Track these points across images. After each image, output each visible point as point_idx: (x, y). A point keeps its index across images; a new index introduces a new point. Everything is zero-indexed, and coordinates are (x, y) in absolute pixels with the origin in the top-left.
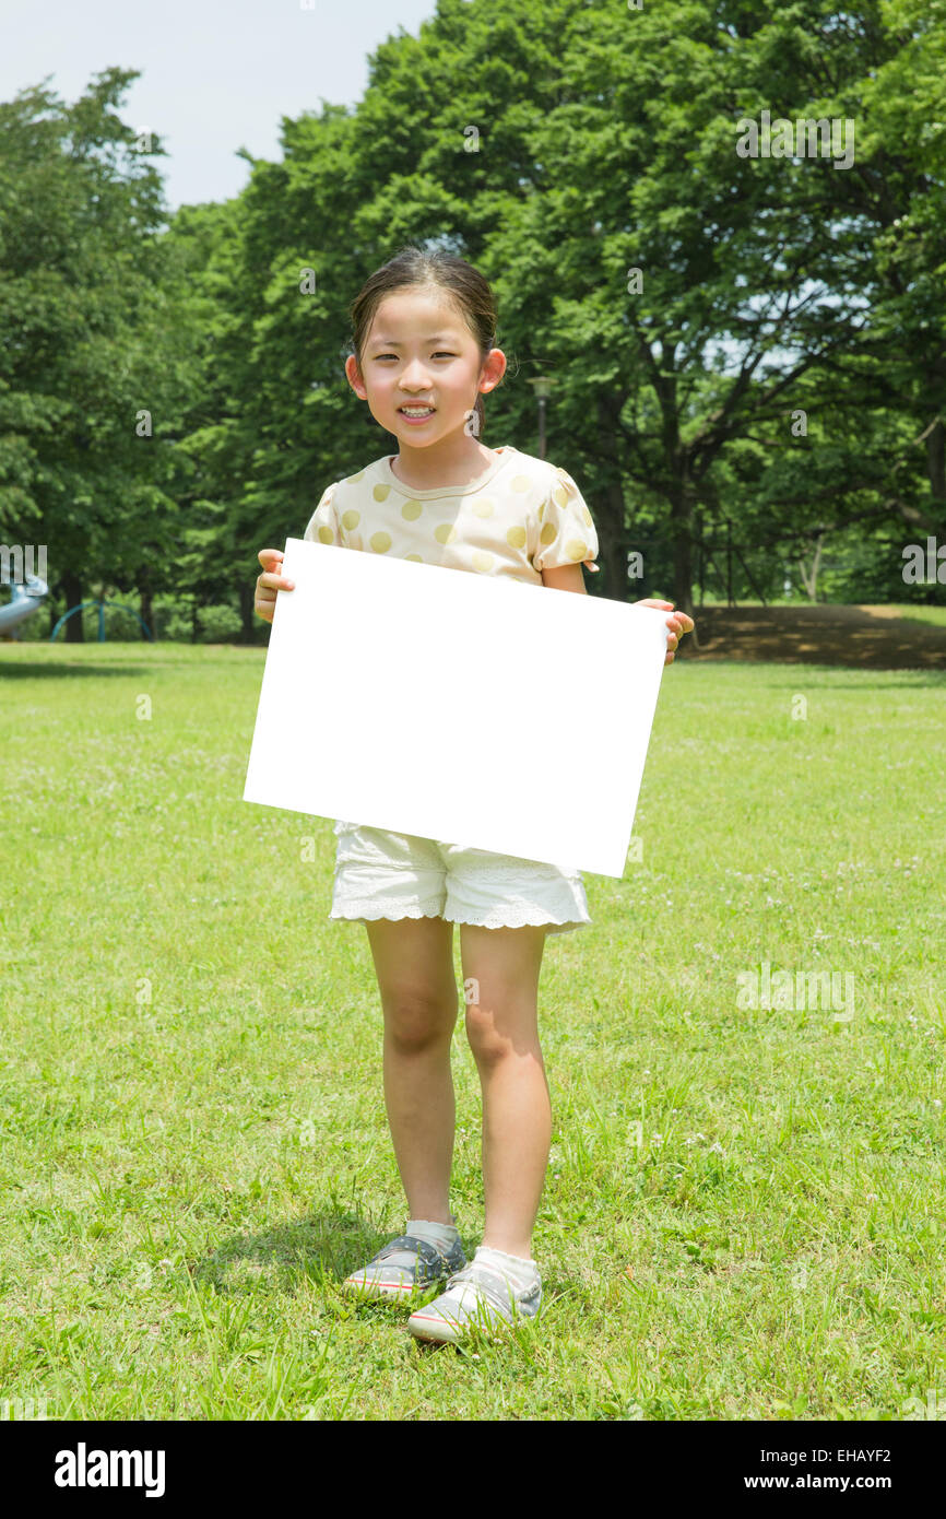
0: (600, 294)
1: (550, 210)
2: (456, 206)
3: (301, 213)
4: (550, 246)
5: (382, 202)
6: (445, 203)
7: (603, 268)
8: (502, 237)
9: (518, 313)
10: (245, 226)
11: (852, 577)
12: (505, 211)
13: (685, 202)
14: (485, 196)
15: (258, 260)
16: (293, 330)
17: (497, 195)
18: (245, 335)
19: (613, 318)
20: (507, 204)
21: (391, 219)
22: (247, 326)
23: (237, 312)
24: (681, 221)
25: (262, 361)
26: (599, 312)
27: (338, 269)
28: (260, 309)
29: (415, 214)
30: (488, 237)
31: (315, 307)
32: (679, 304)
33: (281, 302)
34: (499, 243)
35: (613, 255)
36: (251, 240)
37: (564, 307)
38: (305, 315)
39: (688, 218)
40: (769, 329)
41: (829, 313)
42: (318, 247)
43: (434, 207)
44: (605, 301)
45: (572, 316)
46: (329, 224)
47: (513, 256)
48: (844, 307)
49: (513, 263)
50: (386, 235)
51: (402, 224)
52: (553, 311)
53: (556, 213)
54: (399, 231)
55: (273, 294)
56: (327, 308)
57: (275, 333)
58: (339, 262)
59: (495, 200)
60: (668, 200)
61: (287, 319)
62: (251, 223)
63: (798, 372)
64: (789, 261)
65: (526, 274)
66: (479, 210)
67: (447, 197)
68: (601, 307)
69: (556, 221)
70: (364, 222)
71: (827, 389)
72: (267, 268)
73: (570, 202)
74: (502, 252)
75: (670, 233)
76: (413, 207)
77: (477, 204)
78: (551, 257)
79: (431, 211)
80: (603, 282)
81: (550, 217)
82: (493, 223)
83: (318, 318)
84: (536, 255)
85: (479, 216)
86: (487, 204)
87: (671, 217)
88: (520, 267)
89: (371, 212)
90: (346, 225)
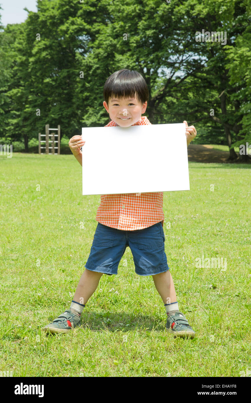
0: (129, 53)
1: (115, 28)
2: (88, 27)
3: (42, 28)
4: (114, 39)
5: (67, 25)
6: (85, 26)
7: (130, 46)
8: (101, 36)
9: (105, 57)
10: (26, 31)
11: (200, 136)
12: (101, 29)
13: (154, 28)
14: (96, 24)
15: (31, 40)
16: (40, 62)
17: (99, 24)
18: (26, 63)
19: (132, 61)
20: (102, 27)
21: (69, 30)
22: (27, 60)
23: (24, 55)
24: (152, 33)
25: (31, 71)
26: (128, 59)
27: (54, 44)
28: (31, 55)
29: (76, 29)
30: (97, 36)
31: (47, 55)
32: (152, 57)
33: (37, 53)
34: (101, 37)
35: (133, 43)
36: (28, 35)
37: (118, 57)
38: (44, 57)
39: (154, 33)
40: (177, 65)
41: (195, 61)
42: (48, 38)
43: (81, 27)
44: (130, 56)
45: (121, 60)
46: (51, 31)
47: (104, 41)
48: (200, 59)
49: (105, 43)
50: (67, 34)
51: (72, 32)
52: (115, 57)
53: (116, 30)
54: (71, 33)
55: (35, 50)
56: (51, 55)
57: (35, 62)
58: (54, 42)
59: (99, 26)
60: (148, 28)
61: (39, 59)
62: (28, 30)
63: (185, 78)
64: (184, 45)
65: (108, 46)
66: (94, 28)
67: (85, 24)
68: (129, 57)
69: (116, 31)
70: (61, 30)
71: (194, 83)
72: (33, 43)
73: (121, 27)
74: (101, 40)
75: (149, 37)
76: (75, 27)
77: (94, 26)
78: (115, 42)
79: (80, 28)
80: (129, 50)
81: (115, 31)
82: (98, 32)
83: (47, 58)
84: (111, 41)
85: (94, 30)
86: (96, 27)
87: (149, 32)
88: (106, 44)
89: (63, 27)
90: (56, 31)
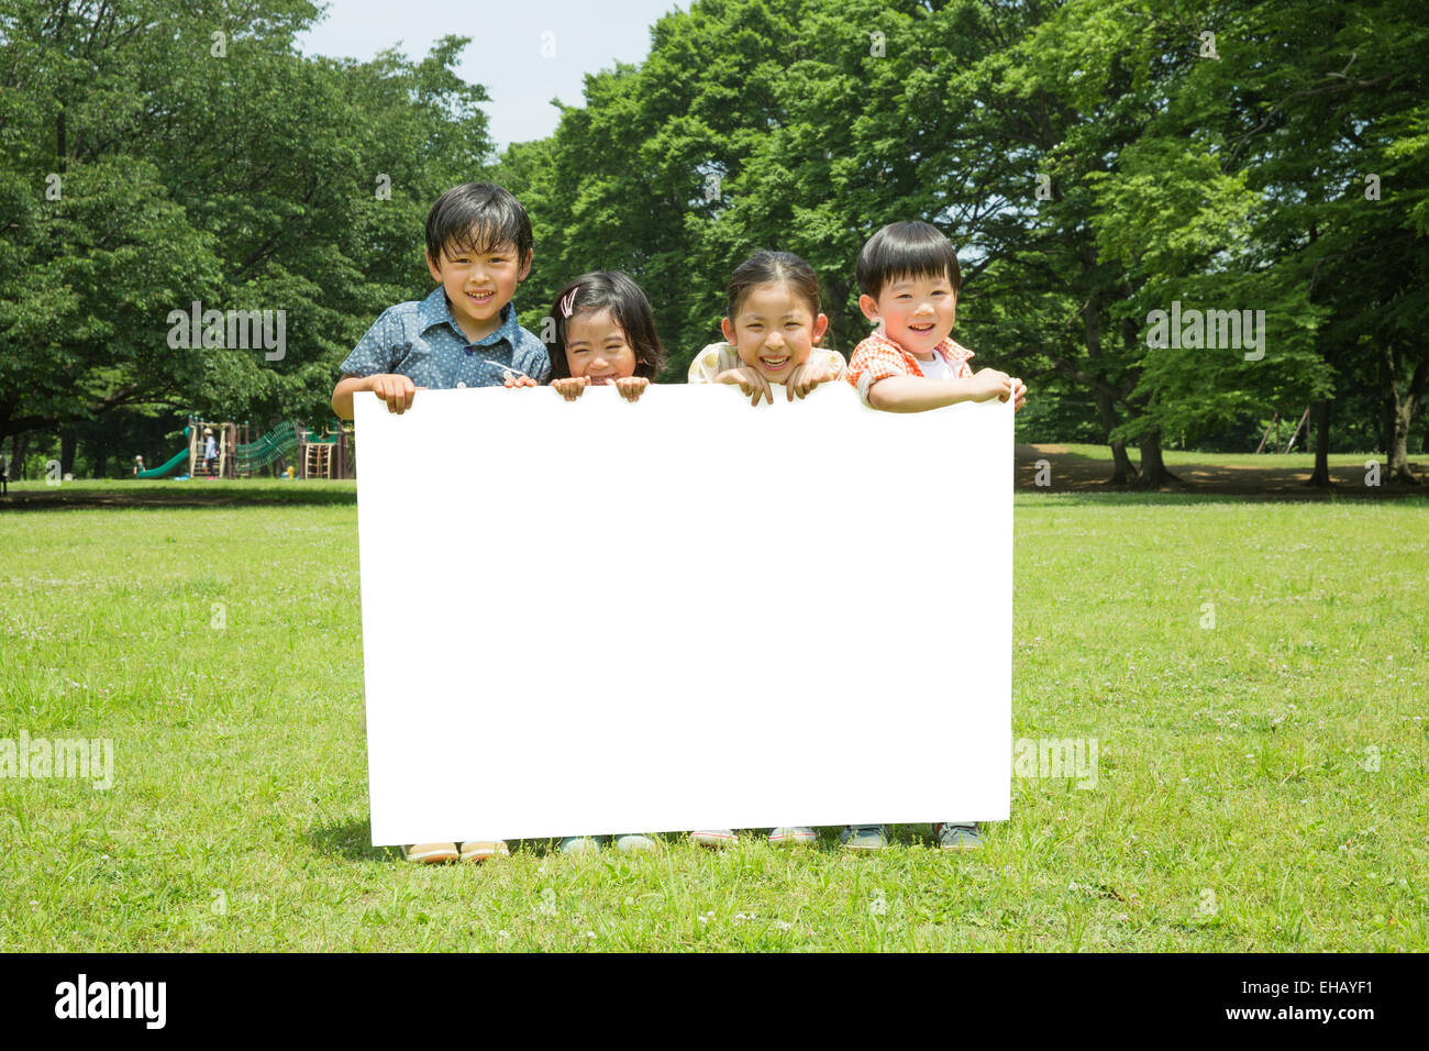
0: (829, 204)
1: (791, 140)
2: (718, 139)
3: (600, 148)
4: (789, 168)
5: (662, 136)
6: (709, 137)
7: (832, 184)
8: (753, 161)
9: (766, 218)
10: (558, 157)
11: (1031, 422)
12: (755, 142)
13: (894, 134)
14: (741, 131)
15: (568, 183)
16: (594, 235)
17: (750, 131)
18: (558, 240)
19: (840, 223)
20: (756, 138)
21: (668, 149)
22: (559, 233)
23: (553, 221)
24: (890, 147)
25: (570, 259)
26: (829, 219)
27: (628, 188)
28: (569, 220)
29: (686, 145)
30: (742, 161)
31: (610, 217)
32: (889, 210)
33: (584, 214)
34: (753, 165)
35: (840, 175)
36: (562, 168)
37: (802, 214)
38: (602, 222)
39: (896, 145)
40: (963, 230)
41: (1008, 220)
42: (614, 173)
43: (700, 139)
44: (832, 210)
45: (810, 221)
46: (621, 155)
47: (763, 175)
48: (1020, 215)
49: (763, 180)
50: (664, 161)
51: (676, 153)
52: (792, 216)
53: (795, 142)
54: (674, 158)
55: (578, 207)
56: (620, 218)
57: (577, 238)
58: (628, 183)
59: (749, 135)
60: (880, 133)
61: (589, 227)
62: (562, 154)
63: (985, 265)
64: (977, 181)
65: (773, 188)
66: (736, 142)
67: (710, 132)
68: (830, 214)
69: (794, 149)
70: (648, 152)
71: (1006, 277)
72: (576, 188)
73: (806, 134)
74: (754, 173)
75: (882, 157)
76: (685, 140)
77: (733, 137)
78: (790, 176)
79: (699, 142)
80: (831, 195)
81: (789, 146)
82: (746, 151)
83: (613, 225)
84: (781, 174)
85: (736, 146)
86: (741, 137)
87: (880, 145)
88: (768, 183)
89: (653, 144)
90: (635, 155)
